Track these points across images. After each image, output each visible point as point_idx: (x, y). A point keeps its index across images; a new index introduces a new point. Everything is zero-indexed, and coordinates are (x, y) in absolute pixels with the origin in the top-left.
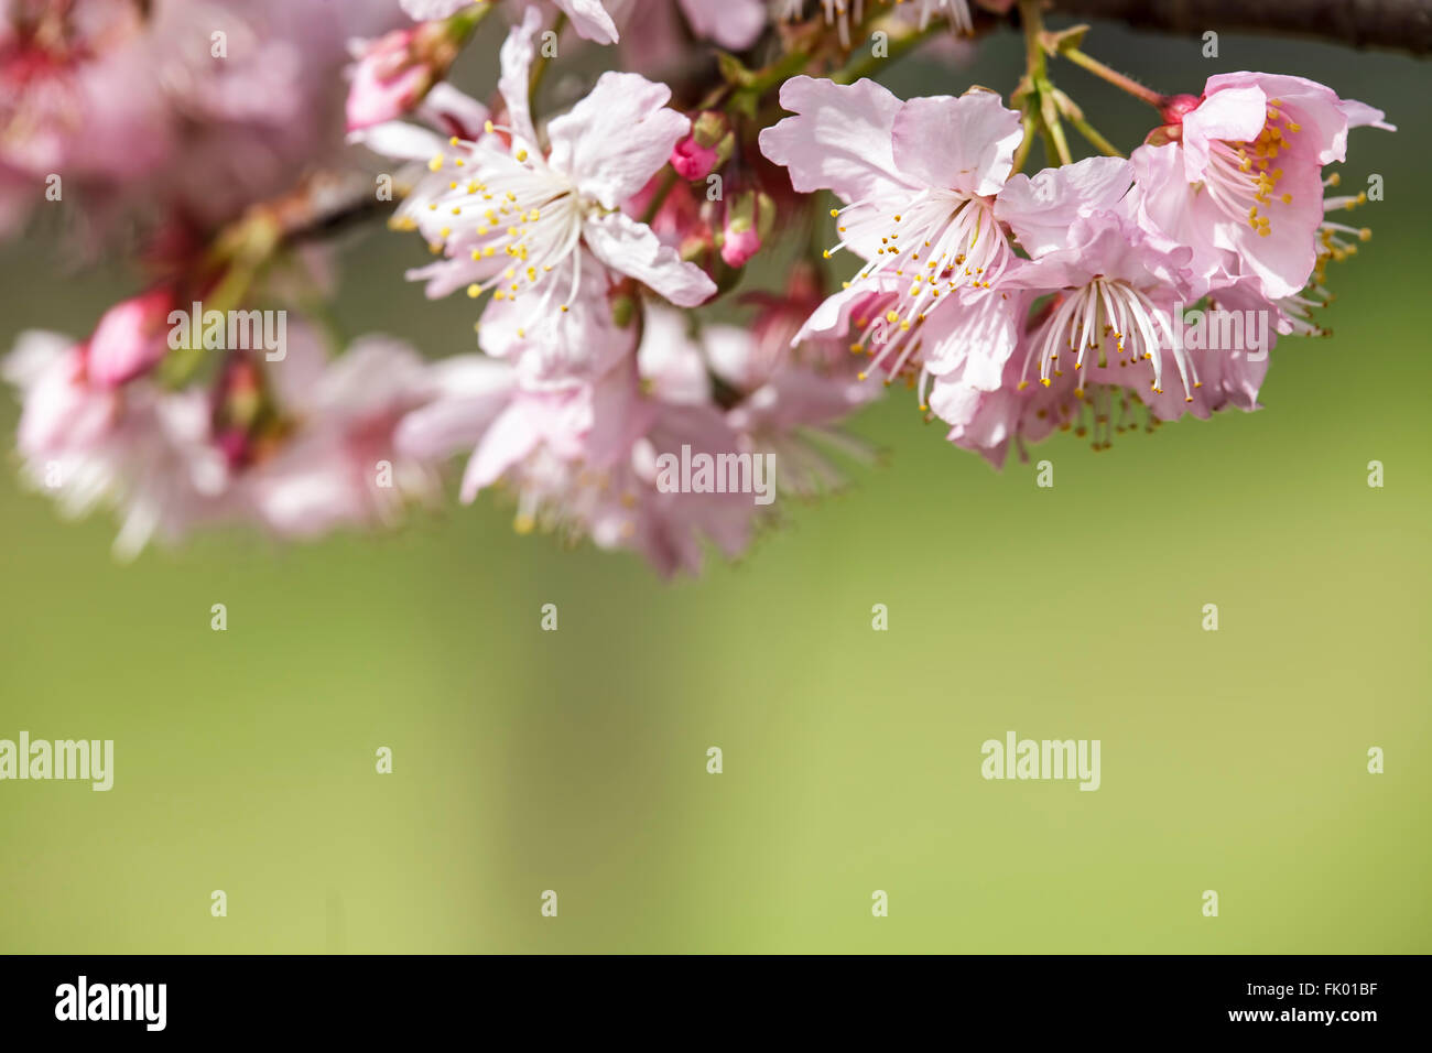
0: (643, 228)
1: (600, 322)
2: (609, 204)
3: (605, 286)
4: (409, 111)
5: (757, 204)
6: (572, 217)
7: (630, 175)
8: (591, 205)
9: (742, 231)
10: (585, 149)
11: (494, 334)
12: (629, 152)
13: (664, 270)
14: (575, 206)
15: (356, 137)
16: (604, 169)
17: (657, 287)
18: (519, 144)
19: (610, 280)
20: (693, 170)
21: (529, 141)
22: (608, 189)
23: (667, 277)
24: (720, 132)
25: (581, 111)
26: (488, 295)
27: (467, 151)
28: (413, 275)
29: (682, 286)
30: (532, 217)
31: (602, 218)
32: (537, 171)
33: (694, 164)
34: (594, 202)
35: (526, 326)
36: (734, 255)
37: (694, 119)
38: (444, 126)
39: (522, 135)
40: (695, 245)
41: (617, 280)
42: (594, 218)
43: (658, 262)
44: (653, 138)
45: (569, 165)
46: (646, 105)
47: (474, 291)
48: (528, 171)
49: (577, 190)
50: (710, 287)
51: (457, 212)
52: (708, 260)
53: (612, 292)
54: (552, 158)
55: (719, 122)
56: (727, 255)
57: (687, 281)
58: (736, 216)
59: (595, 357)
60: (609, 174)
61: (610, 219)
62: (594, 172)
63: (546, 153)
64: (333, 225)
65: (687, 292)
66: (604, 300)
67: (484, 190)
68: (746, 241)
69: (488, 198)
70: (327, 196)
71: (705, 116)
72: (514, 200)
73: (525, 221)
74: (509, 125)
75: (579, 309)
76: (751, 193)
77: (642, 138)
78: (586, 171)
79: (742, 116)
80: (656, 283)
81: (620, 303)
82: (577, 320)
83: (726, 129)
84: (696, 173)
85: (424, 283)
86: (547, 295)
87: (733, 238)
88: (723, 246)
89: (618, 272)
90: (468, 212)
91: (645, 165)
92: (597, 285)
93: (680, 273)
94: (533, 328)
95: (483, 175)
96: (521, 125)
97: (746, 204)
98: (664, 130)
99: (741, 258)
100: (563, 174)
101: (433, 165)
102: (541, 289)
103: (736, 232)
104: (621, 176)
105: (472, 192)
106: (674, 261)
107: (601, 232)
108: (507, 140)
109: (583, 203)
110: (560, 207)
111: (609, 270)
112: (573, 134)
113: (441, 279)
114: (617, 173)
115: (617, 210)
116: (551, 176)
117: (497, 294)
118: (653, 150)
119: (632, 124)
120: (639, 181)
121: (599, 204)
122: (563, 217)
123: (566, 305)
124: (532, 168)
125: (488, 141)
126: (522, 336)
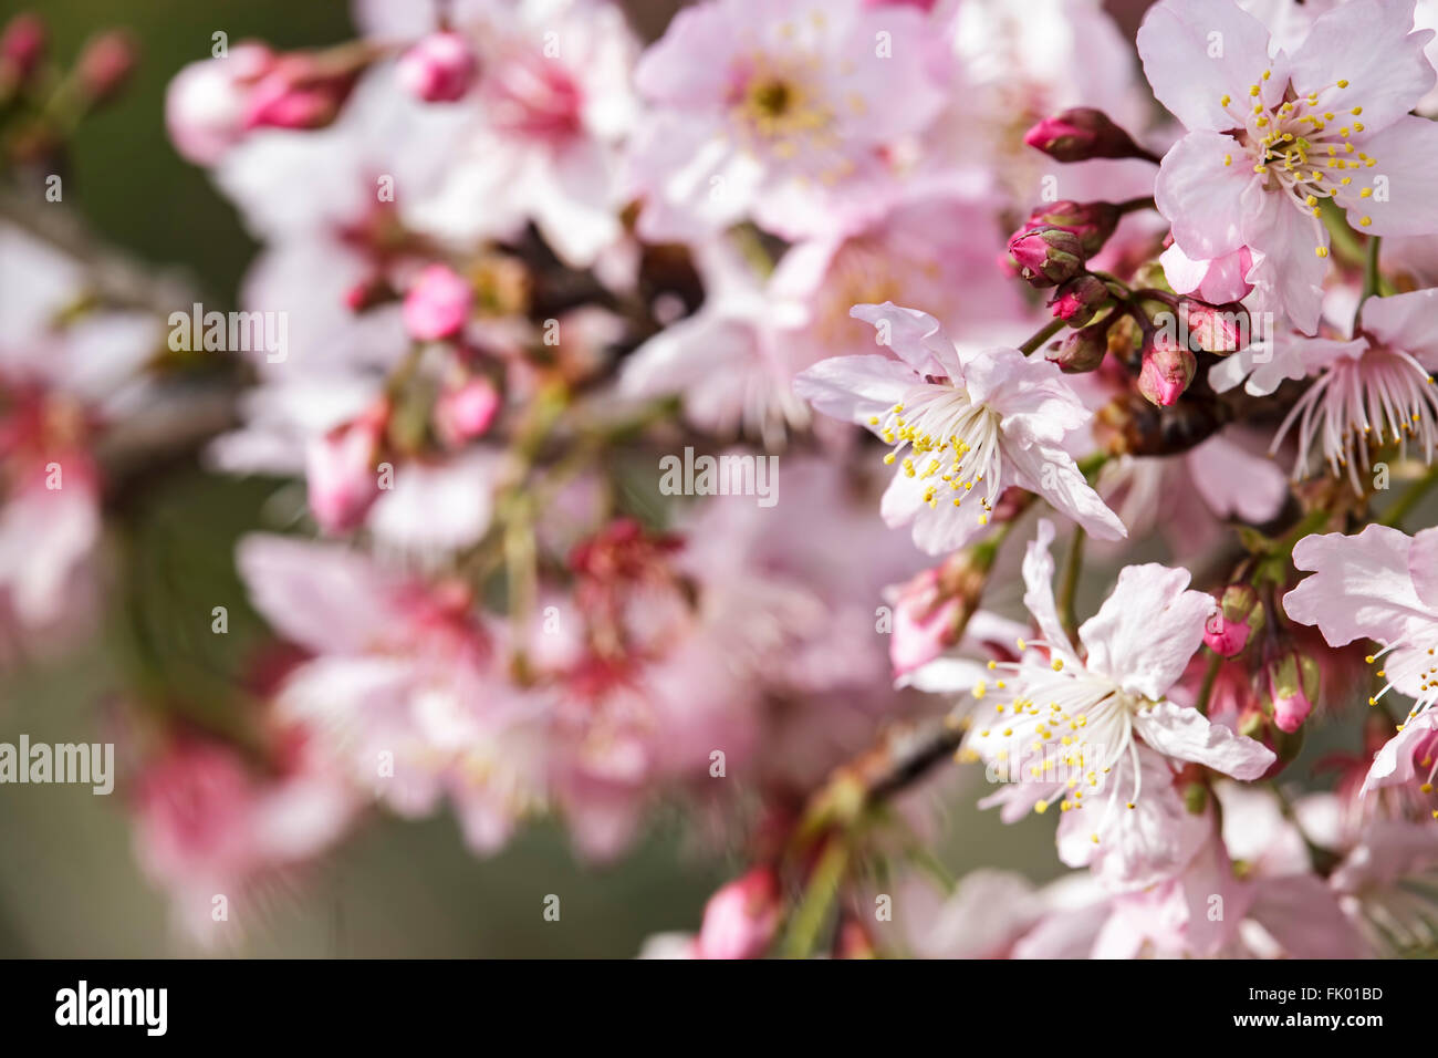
0: (1193, 711)
1: (1172, 813)
2: (1154, 696)
3: (1170, 776)
4: (951, 642)
5: (1299, 667)
6: (1122, 716)
7: (1167, 663)
8: (1137, 700)
9: (1289, 696)
10: (1119, 646)
11: (1072, 849)
12: (1162, 640)
13: (1220, 748)
14: (1122, 704)
15: (903, 680)
16: (1141, 662)
17: (1217, 767)
18: (1056, 654)
19: (1173, 770)
20: (1228, 645)
21: (1064, 650)
22: (1149, 681)
23: (1224, 754)
24: (1247, 604)
25: (1109, 610)
26: (1055, 811)
27: (1014, 672)
28: (985, 804)
29: (1240, 761)
30: (1080, 723)
31: (1150, 711)
32: (1079, 678)
33: (1228, 640)
34: (1140, 696)
35: (1100, 831)
36: (1286, 720)
37: (1219, 596)
38: (987, 653)
39: (1058, 646)
40: (1251, 721)
41: (1179, 768)
42: (1142, 713)
43: (1212, 743)
44: (1182, 622)
45: (1108, 665)
46: (1169, 591)
47: (1041, 807)
48: (1071, 680)
49: (1120, 688)
50: (1269, 756)
51: (1009, 733)
52: (1265, 734)
53: (1178, 781)
54: (1089, 661)
55: (1245, 595)
56: (1280, 723)
57: (1245, 754)
58: (1280, 686)
59: (1175, 848)
60: (1146, 666)
61: (1157, 709)
62: (1133, 667)
63: (1084, 660)
64: (918, 769)
65: (1247, 766)
66: (1171, 791)
67: (1030, 706)
68: (1296, 704)
69: (1035, 713)
70: (904, 745)
71: (1231, 591)
72: (1059, 709)
73: (1075, 728)
74: (1045, 639)
75: (1150, 804)
76: (1293, 659)
77: (1172, 625)
78: (1125, 667)
79: (1271, 585)
80: (1217, 762)
81: (1191, 791)
82: (1151, 816)
83: (1254, 599)
84: (1231, 648)
85: (998, 809)
86: (1114, 796)
87: (1283, 705)
88: (1275, 713)
89: (1180, 760)
90: (1019, 734)
91: (1178, 653)
92: (1163, 777)
93: (1236, 748)
94: (1108, 832)
95: (1031, 689)
96: (1053, 635)
97: (1289, 669)
98: (1192, 611)
99: (1294, 723)
100: (1104, 675)
101: (977, 693)
102: (1107, 792)
103: (1285, 698)
104: (1158, 666)
105: (1019, 711)
106: (1228, 738)
107: (1153, 724)
108: (1045, 651)
109: (1129, 699)
110: (1111, 704)
111: (1169, 760)
112: (1106, 634)
113: (1014, 801)
114: (1155, 663)
115: (1163, 699)
116: (1092, 679)
117: (1064, 805)
118: (1186, 633)
119: (1161, 612)
120: (1178, 667)
121: (1144, 697)
122: (1112, 717)
123: (1133, 802)
124: (1073, 676)
125: (1031, 658)
126: (1097, 841)
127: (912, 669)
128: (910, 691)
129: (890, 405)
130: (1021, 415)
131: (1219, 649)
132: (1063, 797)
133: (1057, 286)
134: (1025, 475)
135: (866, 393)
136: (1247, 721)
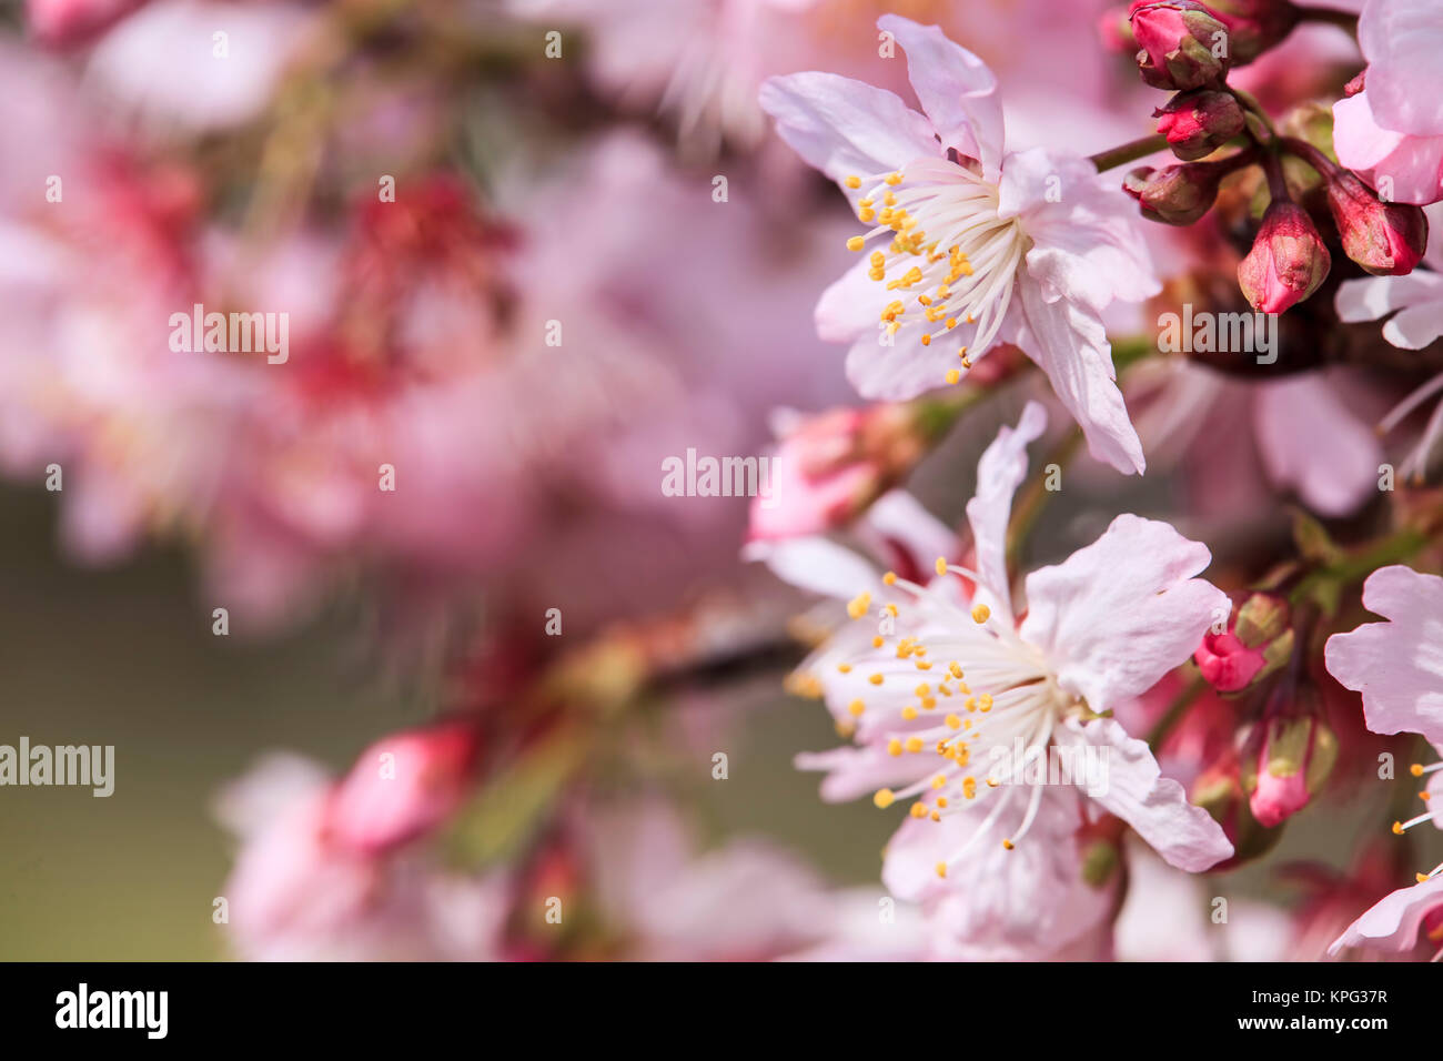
0: (1142, 747)
1: (1060, 874)
2: (1097, 705)
3: (1077, 822)
4: (842, 524)
5: (1312, 739)
6: (1042, 716)
7: (1133, 667)
8: (1072, 702)
9: (1284, 775)
10: (1075, 619)
11: (905, 865)
12: (1138, 633)
13: (1161, 812)
14: (1049, 699)
15: (756, 551)
16: (1098, 652)
17: (1147, 836)
18: (983, 597)
19: (1084, 814)
20: (1226, 674)
21: (997, 595)
22: (1098, 683)
23: (1164, 823)
24: (1273, 628)
25: (1079, 564)
26: (901, 811)
27: (913, 597)
28: (807, 762)
29: (1183, 839)
30: (980, 705)
31: (1083, 724)
32: (1003, 641)
33: (1229, 667)
34: (1077, 698)
35: (951, 861)
36: (1266, 807)
37: (1240, 601)
38: (886, 555)
39: (989, 586)
40: (1216, 787)
41: (1093, 816)
42: (1072, 721)
43: (1155, 800)
44: (1176, 619)
45: (1049, 639)
46: (1173, 569)
47: (884, 799)
48: (990, 638)
49: (1055, 677)
50: (1224, 847)
51: (878, 681)
52: (1229, 813)
53: (1085, 832)
54: (1027, 625)
55: (1276, 613)
56: (1257, 806)
57: (1192, 833)
58: (1278, 755)
59: (1047, 923)
60: (1103, 661)
61: (1095, 725)
62: (1083, 654)
63: (1019, 618)
64: (723, 671)
65: (1189, 850)
66: (1071, 843)
67: (921, 654)
68: (1288, 792)
69: (924, 667)
70: (719, 630)
71: (1257, 600)
72: (960, 676)
73: (972, 708)
74: (973, 569)
75: (1034, 849)
76: (1308, 724)
77: (1159, 618)
78: (1073, 650)
79: (1315, 611)
80: (1149, 829)
81: (1098, 851)
82: (1029, 866)
83: (1285, 624)
84: (1229, 681)
85: (821, 776)
86: (989, 822)
87: (1270, 784)
88: (1255, 791)
89: (1098, 805)
90: (893, 684)
91: (1156, 657)
92: (1065, 819)
93: (1184, 819)
94: (962, 866)
95: (924, 634)
96: (989, 569)
97: (1296, 736)
98: (1193, 609)
99: (1276, 814)
100: (1039, 651)
101: (852, 608)
102: (982, 811)
103: (1276, 776)
104: (1119, 666)
105: (903, 655)
106: (1178, 802)
107: (1080, 743)
108: (969, 587)
109: (1061, 696)
110: (1031, 696)
111: (1083, 800)
112: (1063, 595)
113: (847, 775)
114: (1117, 661)
115: (1108, 714)
116: (1021, 651)
117: (916, 808)
118: (1174, 637)
119: (1149, 595)
120: (1145, 679)
121: (1083, 702)
122: (1029, 712)
123: (1013, 841)
124: (995, 635)
125: (943, 588)
126: (943, 875)
127: (774, 538)
128: (761, 569)
129: (883, 168)
130: (1060, 253)
131: (1212, 675)
132: (917, 798)
133: (1178, 91)
134: (1034, 336)
135: (857, 139)
136: (1211, 783)
